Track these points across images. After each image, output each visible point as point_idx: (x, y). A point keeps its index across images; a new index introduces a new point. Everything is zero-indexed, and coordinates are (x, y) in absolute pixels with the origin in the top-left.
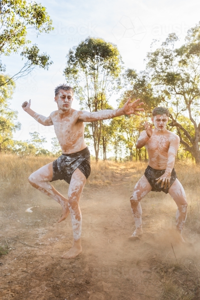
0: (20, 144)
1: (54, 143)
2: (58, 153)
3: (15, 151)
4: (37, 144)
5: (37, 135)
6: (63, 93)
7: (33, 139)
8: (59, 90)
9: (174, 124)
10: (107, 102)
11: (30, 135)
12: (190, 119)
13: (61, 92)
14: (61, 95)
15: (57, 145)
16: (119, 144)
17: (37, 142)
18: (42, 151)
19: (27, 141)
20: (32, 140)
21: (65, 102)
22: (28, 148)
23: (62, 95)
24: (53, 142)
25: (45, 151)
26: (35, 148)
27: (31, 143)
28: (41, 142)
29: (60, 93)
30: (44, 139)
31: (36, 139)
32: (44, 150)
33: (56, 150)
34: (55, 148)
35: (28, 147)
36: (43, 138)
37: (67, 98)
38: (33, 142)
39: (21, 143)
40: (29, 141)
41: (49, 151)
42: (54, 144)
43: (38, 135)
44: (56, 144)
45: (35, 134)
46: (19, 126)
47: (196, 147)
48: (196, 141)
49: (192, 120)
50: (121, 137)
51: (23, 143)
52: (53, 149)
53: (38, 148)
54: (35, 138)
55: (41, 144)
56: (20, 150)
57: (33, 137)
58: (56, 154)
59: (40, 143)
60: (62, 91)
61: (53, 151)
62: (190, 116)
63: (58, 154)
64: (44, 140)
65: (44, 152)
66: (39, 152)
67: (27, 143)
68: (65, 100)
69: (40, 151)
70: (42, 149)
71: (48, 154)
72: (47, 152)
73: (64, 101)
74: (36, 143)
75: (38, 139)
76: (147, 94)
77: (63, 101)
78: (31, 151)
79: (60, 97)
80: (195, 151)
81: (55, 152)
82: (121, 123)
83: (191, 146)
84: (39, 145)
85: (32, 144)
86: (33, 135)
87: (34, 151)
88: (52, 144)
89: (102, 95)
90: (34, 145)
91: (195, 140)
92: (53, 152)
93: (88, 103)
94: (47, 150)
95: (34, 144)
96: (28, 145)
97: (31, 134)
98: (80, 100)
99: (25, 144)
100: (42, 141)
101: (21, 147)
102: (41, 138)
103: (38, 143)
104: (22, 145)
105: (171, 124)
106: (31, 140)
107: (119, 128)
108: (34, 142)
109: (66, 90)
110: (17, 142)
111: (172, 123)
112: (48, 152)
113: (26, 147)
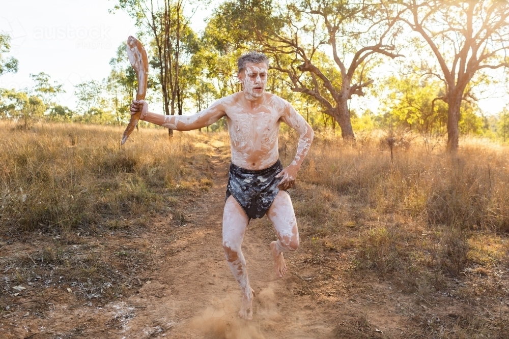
0: (12, 96)
1: (81, 95)
2: (89, 112)
3: (3, 108)
4: (47, 96)
5: (46, 78)
6: (252, 68)
7: (37, 86)
8: (245, 63)
9: (307, 67)
10: (187, 23)
11: (32, 78)
12: (335, 59)
13: (248, 66)
14: (249, 71)
15: (86, 99)
16: (205, 100)
17: (45, 91)
18: (56, 109)
19: (26, 91)
20: (37, 88)
21: (257, 83)
22: (28, 104)
23: (252, 72)
24: (78, 92)
25: (63, 110)
26: (43, 103)
27: (35, 94)
28: (55, 92)
29: (247, 69)
30: (60, 86)
31: (44, 86)
32: (60, 107)
33: (84, 106)
34: (83, 104)
35: (28, 101)
36: (58, 85)
37: (258, 76)
38: (39, 91)
39: (13, 93)
40: (29, 89)
41: (70, 109)
42: (79, 96)
43: (48, 78)
44: (84, 96)
45: (41, 77)
46: (14, 65)
47: (343, 108)
48: (343, 97)
49: (337, 60)
50: (209, 87)
51: (18, 95)
52: (79, 106)
53: (49, 103)
54: (42, 84)
55: (55, 96)
56: (12, 107)
57: (38, 82)
58: (85, 115)
59: (52, 94)
60: (251, 64)
61: (78, 108)
62: (334, 54)
63: (89, 115)
64: (60, 88)
65: (60, 111)
66: (51, 110)
67: (27, 93)
68: (257, 79)
69: (53, 109)
70: (57, 104)
71: (69, 114)
72: (67, 111)
73: (255, 82)
74: (43, 94)
75: (48, 87)
76: (261, 10)
77: (253, 82)
78: (34, 110)
79: (248, 75)
80: (342, 115)
81: (83, 112)
82: (213, 63)
83: (334, 105)
84: (50, 98)
85: (37, 96)
86: (38, 79)
87: (40, 108)
88: (77, 96)
89: (178, 10)
90: (40, 98)
91: (341, 96)
92: (78, 111)
93: (152, 25)
94: (67, 108)
95: (41, 96)
96: (28, 97)
97: (34, 76)
98: (136, 18)
99: (22, 96)
100: (56, 90)
101: (14, 101)
102: (53, 85)
103: (48, 93)
104: (16, 97)
105: (302, 68)
106: (34, 89)
107: (206, 70)
108: (39, 93)
109: (258, 63)
110: (7, 92)
111: (304, 65)
112: (69, 111)
113: (25, 102)
